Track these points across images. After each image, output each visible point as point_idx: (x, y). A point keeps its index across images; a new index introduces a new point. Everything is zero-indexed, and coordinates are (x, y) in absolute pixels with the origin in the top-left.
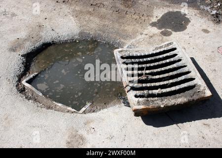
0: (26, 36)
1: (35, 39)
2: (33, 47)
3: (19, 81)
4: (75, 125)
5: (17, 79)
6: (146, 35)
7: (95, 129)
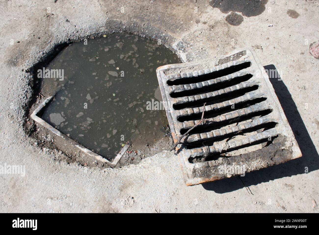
0: (29, 36)
1: (43, 39)
2: (41, 53)
3: (27, 114)
4: (106, 193)
5: (23, 112)
6: (205, 23)
7: (135, 199)
